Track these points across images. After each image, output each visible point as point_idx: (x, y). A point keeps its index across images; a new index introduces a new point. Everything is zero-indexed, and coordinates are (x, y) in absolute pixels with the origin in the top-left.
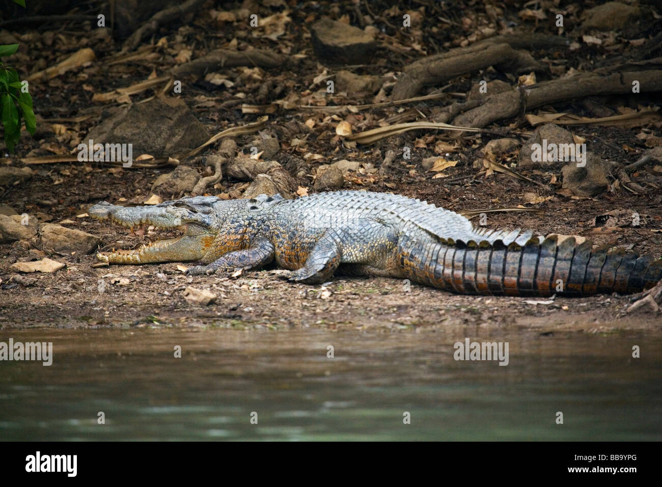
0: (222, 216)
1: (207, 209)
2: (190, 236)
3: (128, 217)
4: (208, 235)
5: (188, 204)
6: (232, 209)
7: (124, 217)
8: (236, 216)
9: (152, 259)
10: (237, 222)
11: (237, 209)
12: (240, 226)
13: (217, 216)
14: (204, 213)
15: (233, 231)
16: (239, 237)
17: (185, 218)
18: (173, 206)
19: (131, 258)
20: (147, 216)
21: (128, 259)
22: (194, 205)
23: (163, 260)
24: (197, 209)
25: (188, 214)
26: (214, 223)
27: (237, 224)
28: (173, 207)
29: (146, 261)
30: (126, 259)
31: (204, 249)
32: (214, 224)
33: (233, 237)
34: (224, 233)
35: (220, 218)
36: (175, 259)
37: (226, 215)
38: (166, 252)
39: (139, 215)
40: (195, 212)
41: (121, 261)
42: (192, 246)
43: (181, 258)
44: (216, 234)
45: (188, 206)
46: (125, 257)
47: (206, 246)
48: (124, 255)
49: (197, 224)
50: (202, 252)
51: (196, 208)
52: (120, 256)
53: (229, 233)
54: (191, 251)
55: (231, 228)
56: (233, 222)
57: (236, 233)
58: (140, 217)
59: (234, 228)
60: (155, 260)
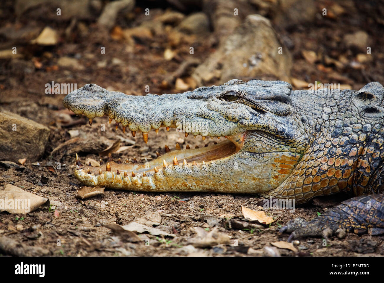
0: (313, 123)
1: (283, 107)
2: (253, 153)
3: (141, 116)
4: (287, 154)
5: (249, 97)
6: (327, 110)
7: (133, 114)
8: (339, 123)
9: (179, 186)
10: (344, 135)
11: (336, 109)
12: (352, 142)
13: (303, 121)
14: (279, 114)
15: (339, 151)
16: (351, 162)
17: (245, 122)
18: (219, 98)
19: (139, 182)
20: (175, 114)
21: (134, 183)
22: (259, 99)
23: (198, 189)
24: (264, 106)
25: (250, 116)
26: (299, 133)
27: (345, 139)
28: (220, 101)
29: (166, 188)
30: (129, 183)
31: (276, 177)
32: (299, 136)
33: (340, 162)
34: (321, 153)
35: (310, 125)
36: (221, 189)
37: (320, 121)
38: (206, 177)
39: (159, 112)
40: (262, 112)
41: (120, 185)
42: (256, 171)
43: (232, 188)
44: (302, 153)
45: (248, 100)
46: (128, 179)
47: (282, 171)
48: (126, 175)
49: (266, 133)
50: (273, 181)
51: (262, 105)
52: (119, 177)
53: (331, 155)
54: (254, 179)
55: (334, 146)
56: (336, 135)
57: (345, 155)
58: (162, 116)
59: (341, 146)
60: (184, 188)
